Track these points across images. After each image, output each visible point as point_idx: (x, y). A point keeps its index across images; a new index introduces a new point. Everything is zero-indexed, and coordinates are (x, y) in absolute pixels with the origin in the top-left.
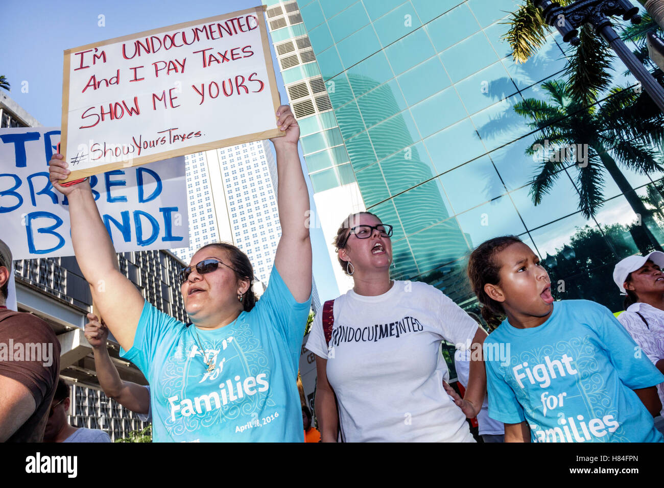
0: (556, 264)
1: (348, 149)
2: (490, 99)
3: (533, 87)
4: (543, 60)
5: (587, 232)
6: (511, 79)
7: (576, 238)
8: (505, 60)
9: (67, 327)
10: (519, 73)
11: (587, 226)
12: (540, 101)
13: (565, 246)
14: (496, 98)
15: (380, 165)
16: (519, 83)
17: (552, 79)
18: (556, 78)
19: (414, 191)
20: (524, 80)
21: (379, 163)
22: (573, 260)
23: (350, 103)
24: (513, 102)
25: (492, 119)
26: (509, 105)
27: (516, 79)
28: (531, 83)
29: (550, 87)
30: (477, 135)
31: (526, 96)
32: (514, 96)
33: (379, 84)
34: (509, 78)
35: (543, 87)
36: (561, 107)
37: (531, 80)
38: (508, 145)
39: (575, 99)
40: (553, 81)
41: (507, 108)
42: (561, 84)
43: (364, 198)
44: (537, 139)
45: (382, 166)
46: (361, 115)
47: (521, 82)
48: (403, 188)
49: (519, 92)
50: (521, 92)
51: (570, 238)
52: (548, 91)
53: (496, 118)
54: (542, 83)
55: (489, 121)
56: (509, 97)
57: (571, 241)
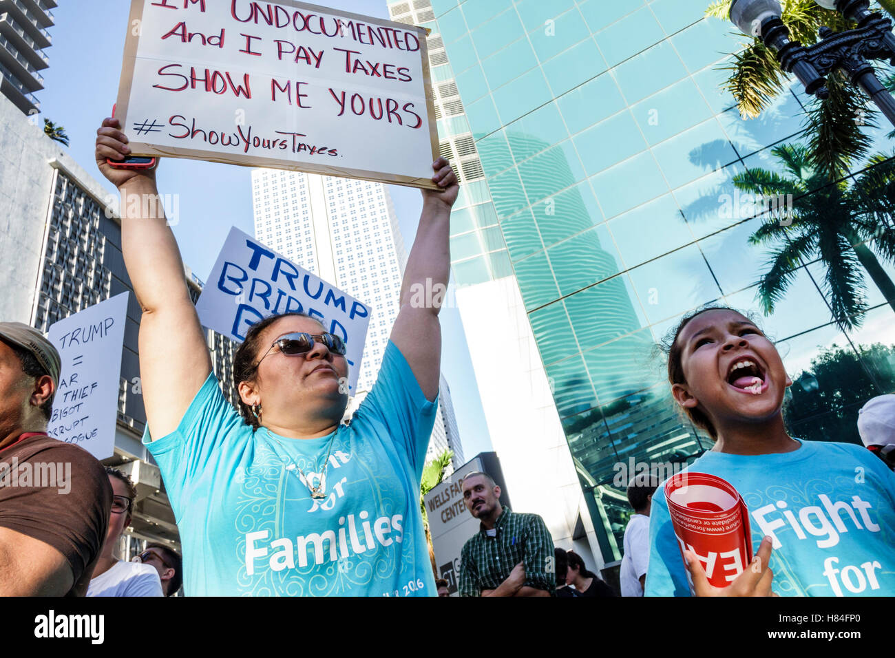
0: (791, 397)
1: (504, 230)
2: (700, 168)
3: (760, 153)
4: (774, 118)
5: (834, 353)
6: (730, 142)
7: (819, 362)
8: (721, 116)
9: (124, 458)
10: (741, 134)
11: (835, 345)
12: (769, 172)
13: (804, 372)
14: (709, 166)
15: (547, 254)
16: (740, 147)
17: (786, 143)
18: (793, 141)
19: (595, 290)
20: (747, 143)
21: (545, 251)
22: (814, 392)
23: (510, 170)
24: (732, 172)
25: (703, 195)
26: (726, 177)
27: (736, 143)
28: (757, 148)
29: (784, 153)
30: (681, 216)
31: (751, 165)
32: (733, 165)
33: (548, 145)
34: (726, 140)
35: (773, 153)
36: (799, 180)
37: (757, 143)
38: (724, 231)
39: (818, 170)
40: (787, 146)
41: (724, 181)
42: (799, 150)
43: (524, 296)
44: (764, 223)
45: (549, 255)
46: (523, 185)
47: (743, 146)
48: (581, 285)
49: (741, 159)
50: (743, 160)
51: (810, 361)
52: (780, 159)
53: (709, 194)
54: (772, 148)
55: (698, 197)
56: (726, 166)
57: (812, 366)
